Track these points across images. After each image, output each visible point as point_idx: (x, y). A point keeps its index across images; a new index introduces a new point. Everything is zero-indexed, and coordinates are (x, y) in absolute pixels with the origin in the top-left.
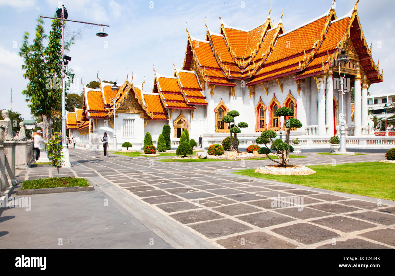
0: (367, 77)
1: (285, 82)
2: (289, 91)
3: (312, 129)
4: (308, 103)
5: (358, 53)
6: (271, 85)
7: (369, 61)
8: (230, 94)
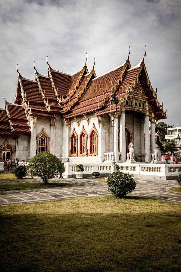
0: (155, 114)
1: (90, 117)
2: (93, 124)
3: (109, 155)
4: (107, 134)
5: (146, 96)
6: (81, 119)
7: (155, 102)
8: (51, 125)
